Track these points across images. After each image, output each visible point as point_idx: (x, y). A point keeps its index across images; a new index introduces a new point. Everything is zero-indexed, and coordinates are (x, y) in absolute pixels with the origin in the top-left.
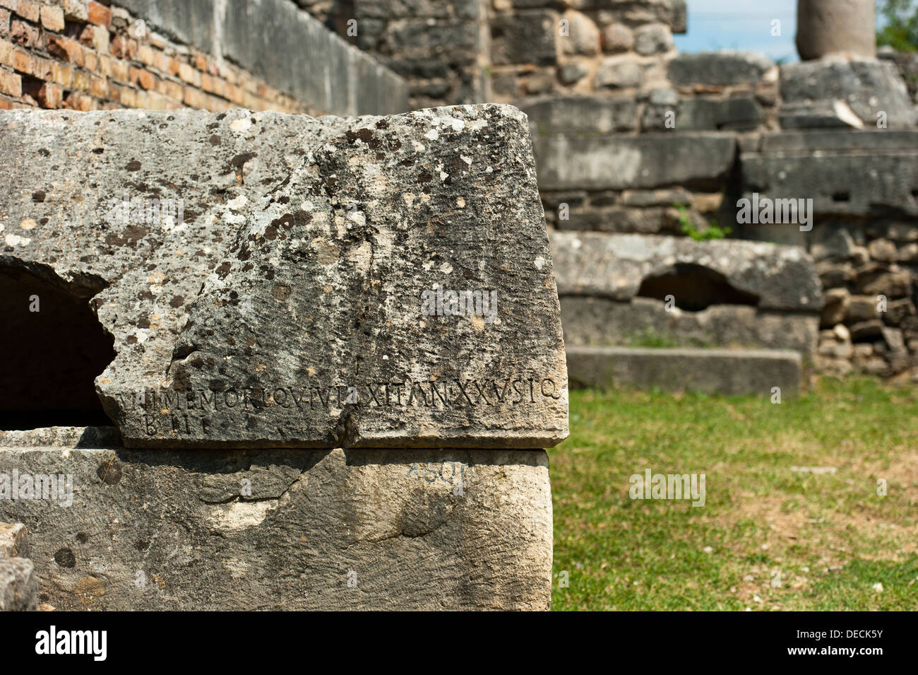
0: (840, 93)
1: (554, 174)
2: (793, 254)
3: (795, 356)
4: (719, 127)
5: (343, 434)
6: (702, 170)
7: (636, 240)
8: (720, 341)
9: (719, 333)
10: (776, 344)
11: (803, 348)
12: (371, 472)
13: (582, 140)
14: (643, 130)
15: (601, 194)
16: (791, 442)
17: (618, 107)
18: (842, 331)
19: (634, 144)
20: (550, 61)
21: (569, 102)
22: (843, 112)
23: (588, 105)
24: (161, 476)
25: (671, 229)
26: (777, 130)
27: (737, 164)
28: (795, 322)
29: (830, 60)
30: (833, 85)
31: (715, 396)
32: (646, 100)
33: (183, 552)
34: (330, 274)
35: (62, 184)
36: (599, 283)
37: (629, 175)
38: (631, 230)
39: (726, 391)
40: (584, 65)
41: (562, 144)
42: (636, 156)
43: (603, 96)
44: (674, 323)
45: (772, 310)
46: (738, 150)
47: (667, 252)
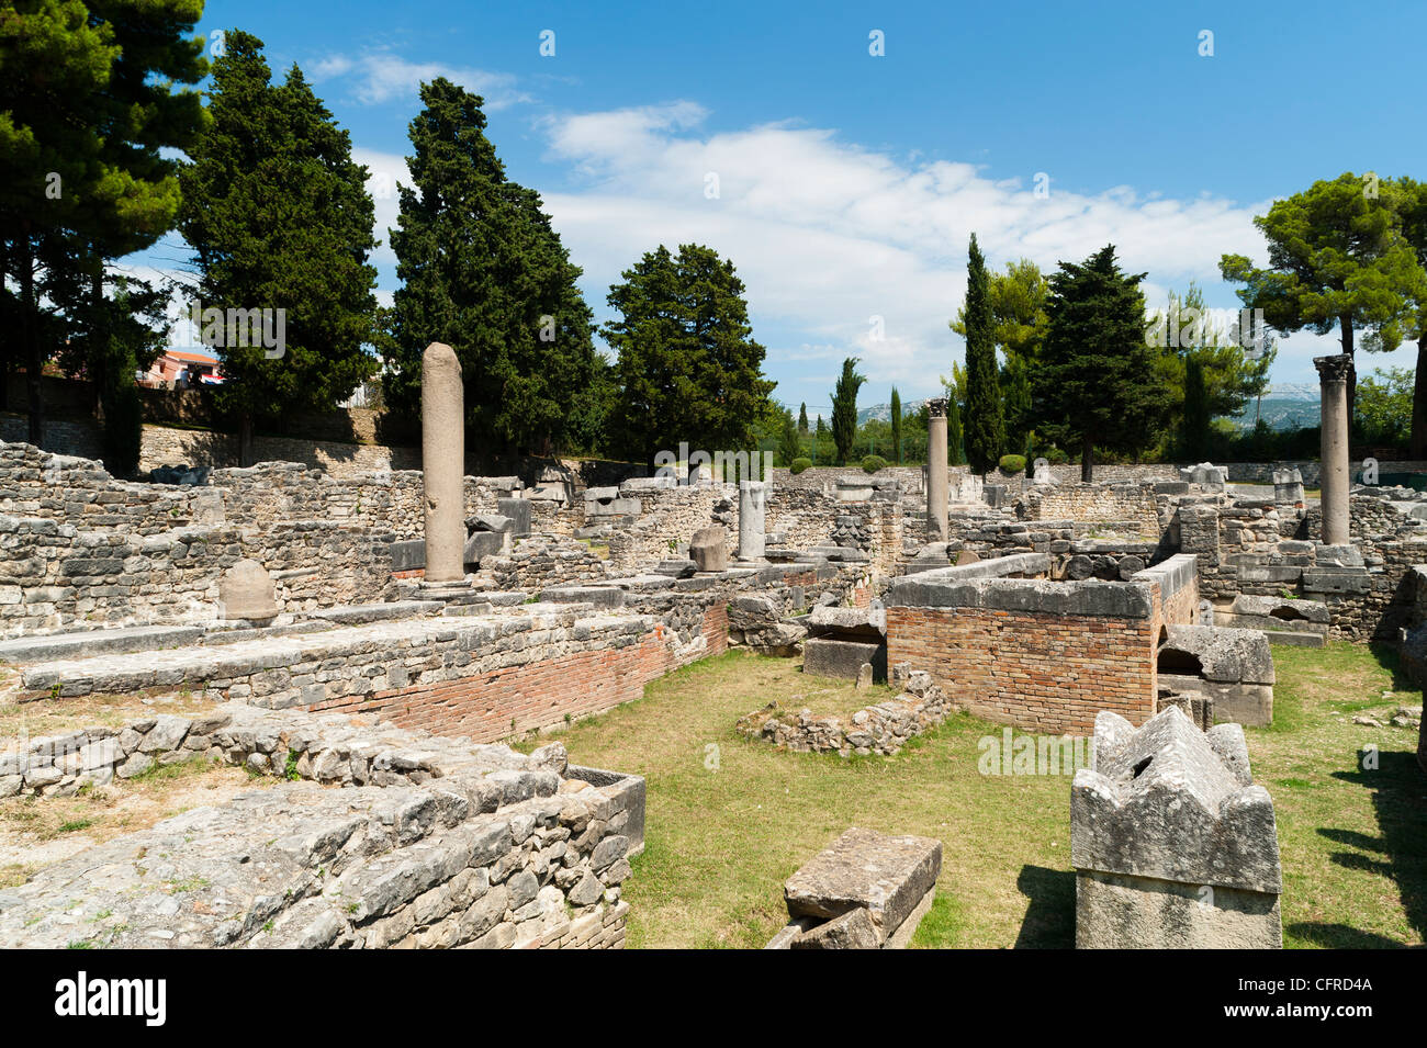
0: (1336, 556)
1: (1241, 577)
2: (1321, 605)
3: (1321, 636)
4: (1296, 565)
5: (1240, 680)
6: (1290, 578)
7: (1269, 598)
8: (1297, 630)
9: (1296, 628)
10: (1315, 632)
11: (1324, 633)
12: (1244, 686)
13: (1250, 567)
14: (1270, 565)
15: (1256, 583)
16: (1317, 669)
17: (1262, 558)
18: (1338, 627)
19: (1267, 569)
20: (1240, 543)
21: (1246, 556)
22: (1337, 562)
23: (1252, 557)
24: (1212, 684)
25: (1281, 595)
26: (1315, 567)
27: (1302, 576)
28: (1321, 626)
29: (1333, 545)
30: (1334, 553)
31: (1295, 646)
32: (1271, 556)
33: (1216, 695)
34: (1238, 658)
35: (1189, 638)
36: (1257, 611)
37: (1266, 578)
38: (1267, 594)
39: (1299, 645)
40: (1250, 545)
41: (1244, 568)
42: (1268, 572)
43: (1256, 554)
44: (1282, 624)
45: (1313, 622)
46: (1302, 572)
47: (1279, 602)
